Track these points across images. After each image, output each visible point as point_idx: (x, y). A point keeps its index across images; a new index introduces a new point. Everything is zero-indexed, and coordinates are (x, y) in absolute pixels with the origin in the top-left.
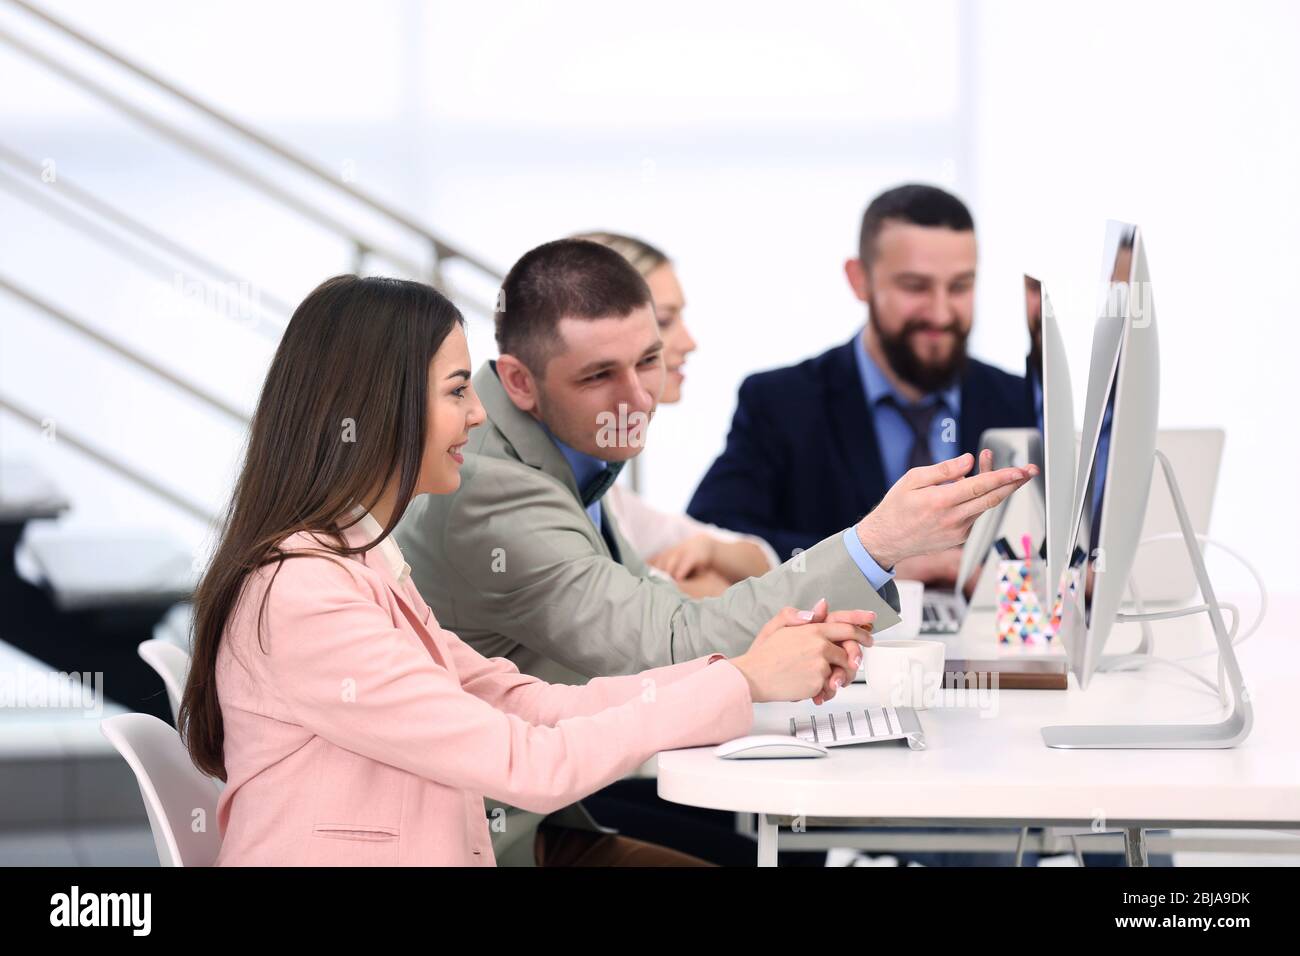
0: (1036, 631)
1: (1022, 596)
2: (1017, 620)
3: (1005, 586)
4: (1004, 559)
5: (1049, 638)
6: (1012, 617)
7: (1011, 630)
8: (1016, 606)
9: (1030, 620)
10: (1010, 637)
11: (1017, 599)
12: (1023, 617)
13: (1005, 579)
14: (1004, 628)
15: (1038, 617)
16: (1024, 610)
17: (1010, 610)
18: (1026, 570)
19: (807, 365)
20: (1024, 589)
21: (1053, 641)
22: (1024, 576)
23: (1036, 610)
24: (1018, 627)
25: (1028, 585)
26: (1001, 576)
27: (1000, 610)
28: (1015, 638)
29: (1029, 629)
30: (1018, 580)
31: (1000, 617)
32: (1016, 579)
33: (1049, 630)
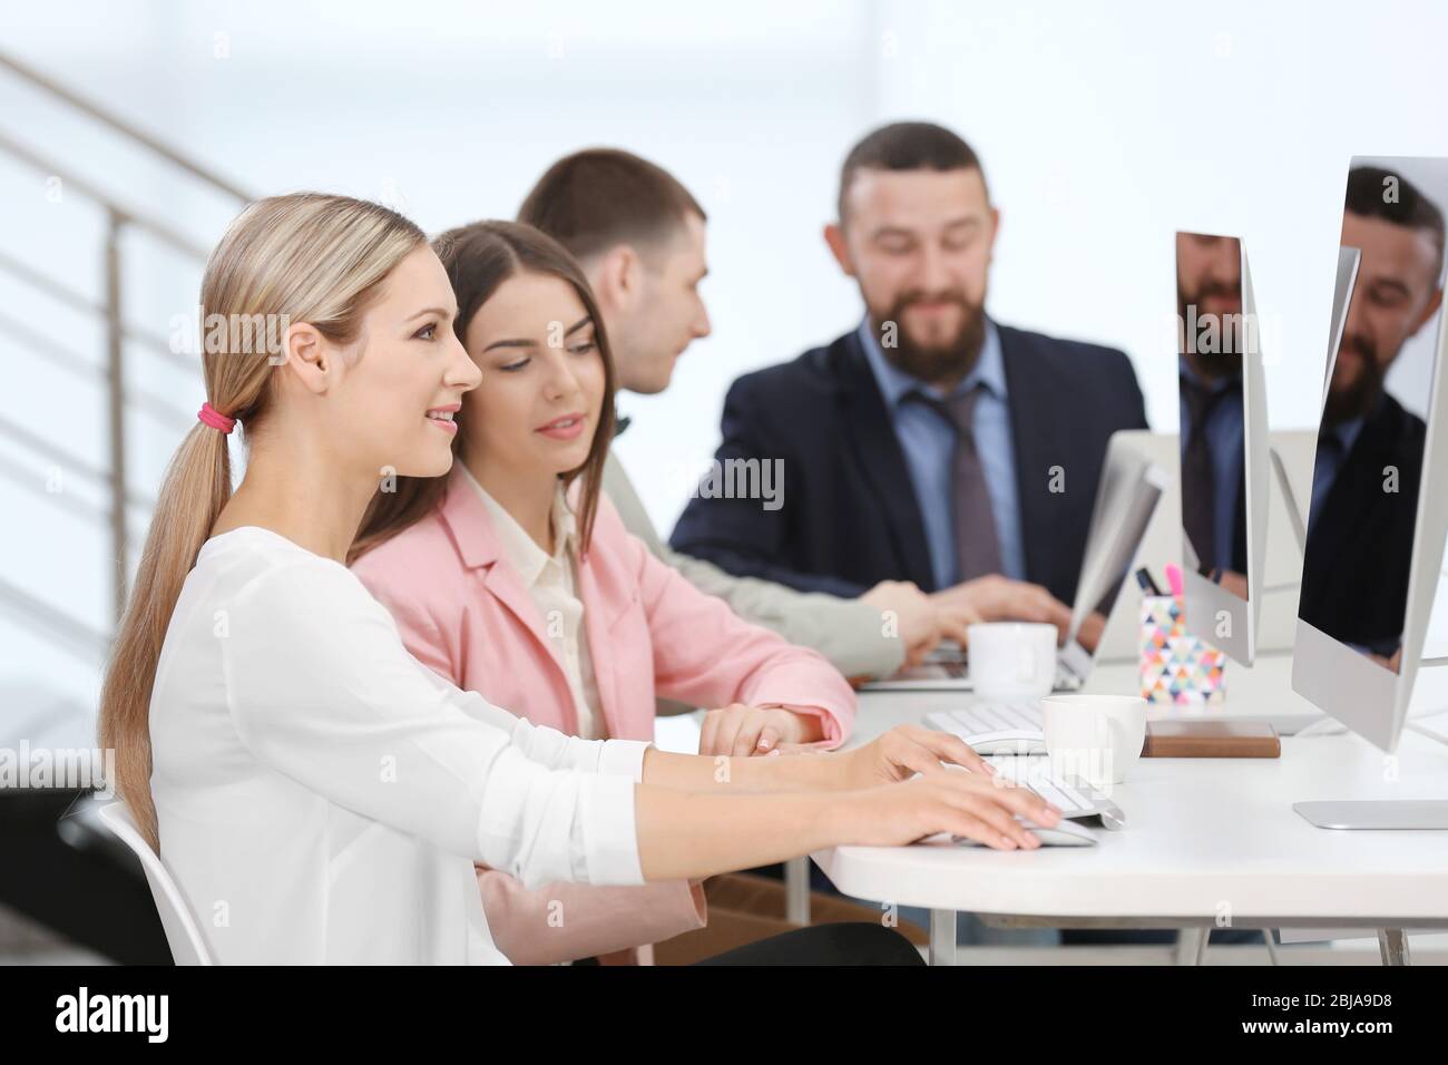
0: (1191, 686)
1: (1173, 642)
2: (1166, 672)
3: (1150, 630)
4: (1148, 595)
5: (1207, 695)
6: (1160, 668)
7: (1158, 686)
8: (1166, 655)
9: (1182, 673)
10: (1157, 694)
11: (1166, 646)
12: (1174, 669)
13: (1150, 620)
14: (1149, 682)
15: (1191, 669)
16: (1174, 659)
17: (1157, 659)
18: (1176, 609)
19: (809, 358)
20: (1174, 633)
21: (1212, 698)
22: (1175, 616)
23: (1190, 659)
24: (1167, 682)
25: (1180, 628)
26: (1145, 616)
27: (1144, 660)
28: (1163, 696)
29: (1182, 683)
30: (1168, 621)
31: (1145, 668)
32: (1164, 620)
33: (1207, 686)
